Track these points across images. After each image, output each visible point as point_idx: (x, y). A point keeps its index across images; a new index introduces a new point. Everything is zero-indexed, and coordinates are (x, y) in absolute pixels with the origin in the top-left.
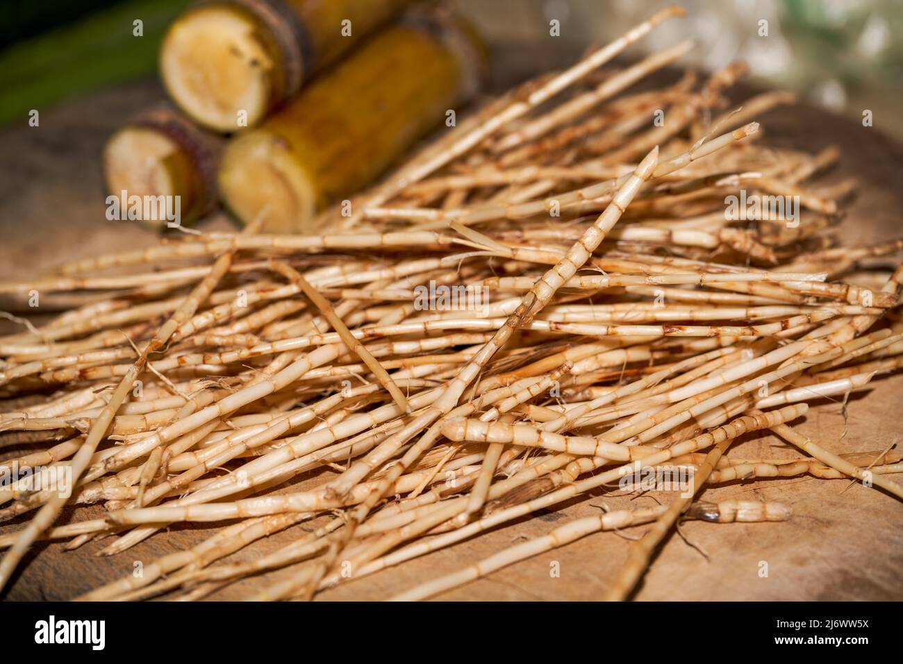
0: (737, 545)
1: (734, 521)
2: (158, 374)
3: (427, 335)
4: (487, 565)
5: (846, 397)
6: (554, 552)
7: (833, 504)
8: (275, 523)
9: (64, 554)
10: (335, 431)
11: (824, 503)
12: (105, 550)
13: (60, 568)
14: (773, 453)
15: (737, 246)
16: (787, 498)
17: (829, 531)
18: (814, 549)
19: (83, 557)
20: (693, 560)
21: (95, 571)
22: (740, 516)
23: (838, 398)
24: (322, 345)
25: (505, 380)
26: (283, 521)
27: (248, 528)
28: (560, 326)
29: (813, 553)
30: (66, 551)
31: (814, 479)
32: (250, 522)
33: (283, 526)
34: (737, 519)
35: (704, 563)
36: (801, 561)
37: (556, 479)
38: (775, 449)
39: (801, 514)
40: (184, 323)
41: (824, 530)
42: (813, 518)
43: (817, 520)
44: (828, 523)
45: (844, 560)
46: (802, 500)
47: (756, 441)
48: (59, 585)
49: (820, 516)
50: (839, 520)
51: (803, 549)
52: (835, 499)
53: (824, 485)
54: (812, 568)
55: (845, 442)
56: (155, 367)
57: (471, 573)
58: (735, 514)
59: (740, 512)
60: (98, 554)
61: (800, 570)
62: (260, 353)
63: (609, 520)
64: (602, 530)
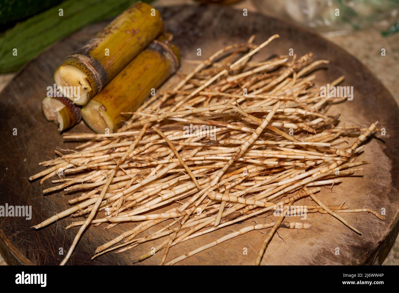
0: (294, 237)
1: (294, 228)
2: (122, 169)
3: (205, 160)
4: (219, 241)
5: (333, 184)
6: (240, 236)
7: (324, 224)
8: (157, 222)
9: (94, 228)
10: (175, 192)
11: (322, 223)
12: (106, 227)
13: (93, 232)
14: (309, 202)
15: (304, 129)
16: (311, 220)
17: (322, 233)
18: (316, 240)
19: (100, 229)
20: (280, 241)
21: (104, 234)
22: (296, 227)
23: (330, 184)
24: (172, 163)
25: (228, 176)
26: (159, 221)
27: (149, 223)
28: (246, 160)
29: (316, 241)
30: (95, 226)
31: (320, 214)
32: (149, 221)
33: (159, 222)
34: (295, 228)
35: (284, 243)
36: (312, 244)
37: (241, 212)
38: (309, 201)
39: (314, 227)
40: (130, 153)
41: (320, 233)
42: (317, 228)
43: (319, 229)
44: (322, 231)
45: (324, 244)
46: (315, 221)
47: (304, 199)
48: (93, 239)
49: (320, 228)
50: (325, 230)
51: (313, 240)
52: (325, 221)
53: (323, 216)
54: (315, 247)
55: (331, 199)
56: (121, 167)
57: (214, 243)
58: (294, 227)
59: (296, 226)
60: (105, 228)
61: (311, 247)
62: (153, 164)
63: (257, 227)
64: (254, 230)
